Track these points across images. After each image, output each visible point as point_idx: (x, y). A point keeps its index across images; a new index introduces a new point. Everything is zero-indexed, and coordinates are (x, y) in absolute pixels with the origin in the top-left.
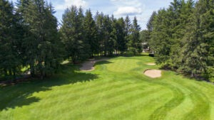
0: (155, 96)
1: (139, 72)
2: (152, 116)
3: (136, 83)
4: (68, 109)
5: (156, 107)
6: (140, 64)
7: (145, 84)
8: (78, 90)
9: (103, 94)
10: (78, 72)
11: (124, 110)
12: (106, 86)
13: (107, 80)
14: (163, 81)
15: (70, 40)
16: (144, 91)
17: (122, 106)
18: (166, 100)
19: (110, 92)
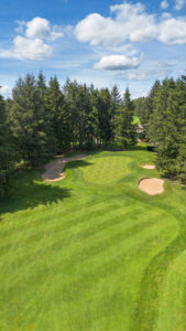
0: (154, 230)
1: (131, 185)
2: (147, 270)
3: (126, 205)
4: (28, 259)
5: (153, 253)
6: (133, 166)
7: (140, 206)
8: (41, 221)
9: (78, 229)
10: (40, 183)
11: (107, 260)
12: (82, 213)
13: (84, 199)
14: (165, 201)
15: (26, 131)
16: (137, 222)
17: (106, 253)
18: (167, 239)
19: (87, 225)
